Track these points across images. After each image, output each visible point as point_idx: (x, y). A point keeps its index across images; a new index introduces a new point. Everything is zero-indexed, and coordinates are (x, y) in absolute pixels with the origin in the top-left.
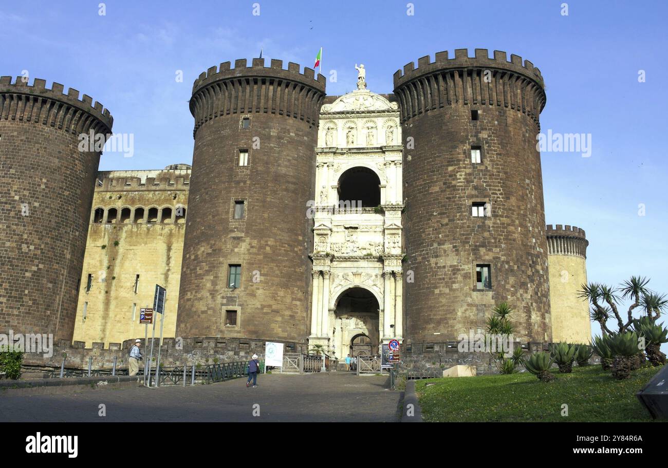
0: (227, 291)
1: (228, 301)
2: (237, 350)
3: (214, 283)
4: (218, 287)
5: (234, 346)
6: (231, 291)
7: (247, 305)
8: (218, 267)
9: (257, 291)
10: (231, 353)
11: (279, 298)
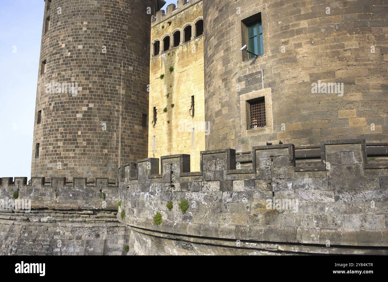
0: (246, 66)
1: (248, 83)
2: (225, 177)
3: (226, 61)
4: (231, 65)
5: (218, 168)
6: (251, 64)
7: (282, 81)
8: (228, 33)
9: (299, 50)
10: (214, 186)
11: (348, 54)
